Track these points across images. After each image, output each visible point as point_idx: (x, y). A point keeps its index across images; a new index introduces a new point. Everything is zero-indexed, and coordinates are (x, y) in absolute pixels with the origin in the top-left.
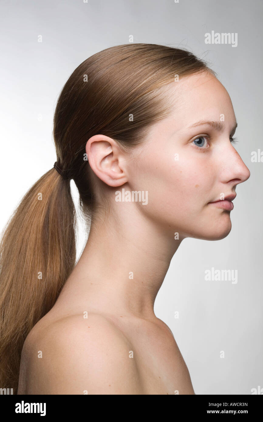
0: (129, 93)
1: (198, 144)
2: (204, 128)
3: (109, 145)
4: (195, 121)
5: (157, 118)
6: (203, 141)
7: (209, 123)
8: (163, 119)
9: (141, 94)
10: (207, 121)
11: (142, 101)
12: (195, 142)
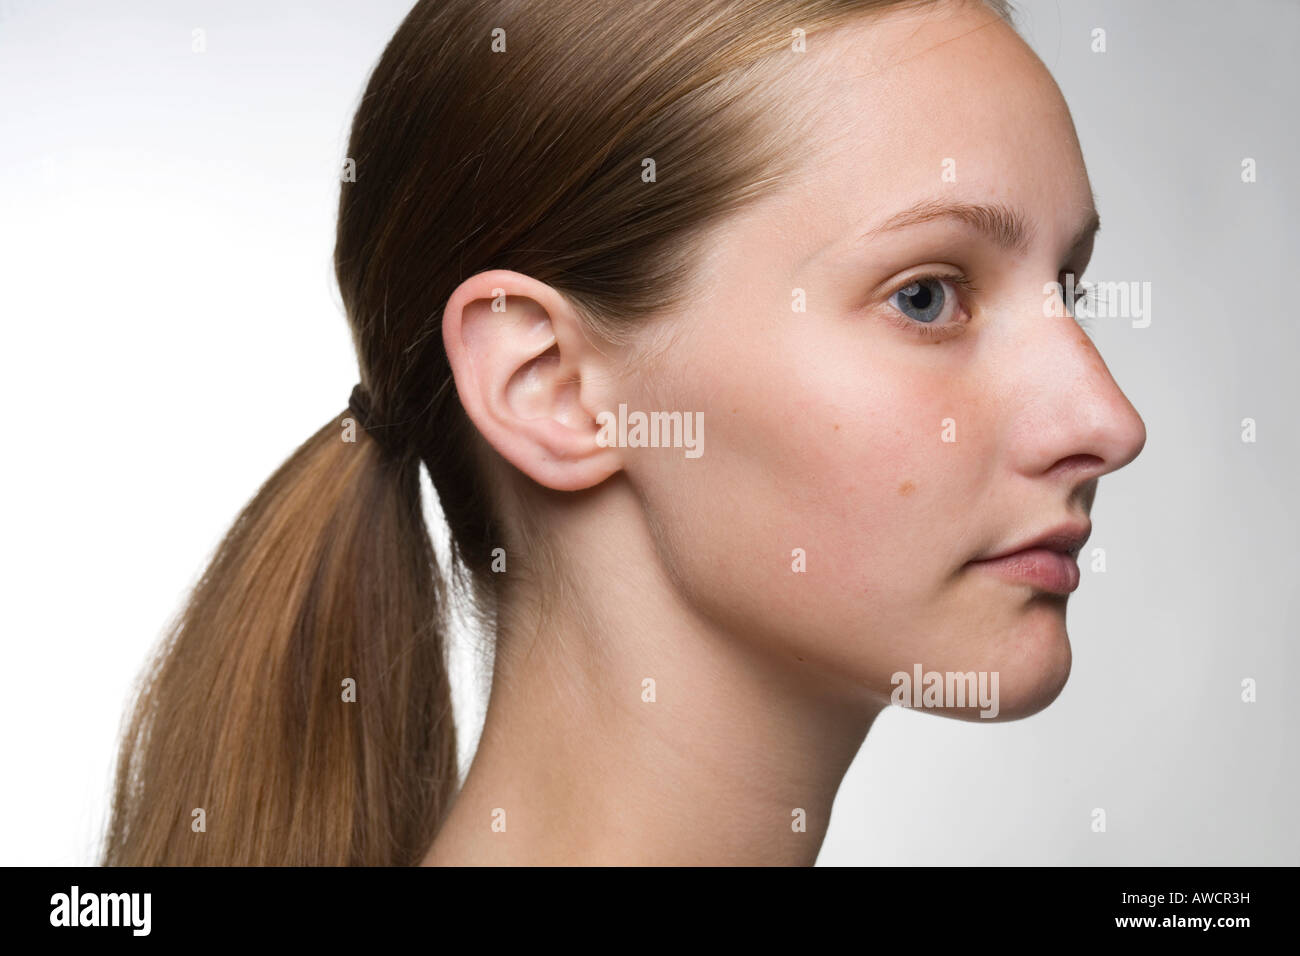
0: (621, 87)
1: (915, 311)
2: (940, 233)
3: (539, 313)
4: (898, 204)
5: (734, 194)
6: (935, 299)
7: (959, 213)
8: (756, 197)
9: (671, 93)
10: (948, 204)
11: (672, 121)
12: (902, 298)
